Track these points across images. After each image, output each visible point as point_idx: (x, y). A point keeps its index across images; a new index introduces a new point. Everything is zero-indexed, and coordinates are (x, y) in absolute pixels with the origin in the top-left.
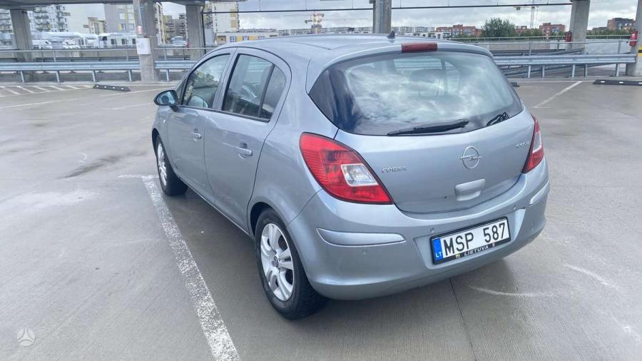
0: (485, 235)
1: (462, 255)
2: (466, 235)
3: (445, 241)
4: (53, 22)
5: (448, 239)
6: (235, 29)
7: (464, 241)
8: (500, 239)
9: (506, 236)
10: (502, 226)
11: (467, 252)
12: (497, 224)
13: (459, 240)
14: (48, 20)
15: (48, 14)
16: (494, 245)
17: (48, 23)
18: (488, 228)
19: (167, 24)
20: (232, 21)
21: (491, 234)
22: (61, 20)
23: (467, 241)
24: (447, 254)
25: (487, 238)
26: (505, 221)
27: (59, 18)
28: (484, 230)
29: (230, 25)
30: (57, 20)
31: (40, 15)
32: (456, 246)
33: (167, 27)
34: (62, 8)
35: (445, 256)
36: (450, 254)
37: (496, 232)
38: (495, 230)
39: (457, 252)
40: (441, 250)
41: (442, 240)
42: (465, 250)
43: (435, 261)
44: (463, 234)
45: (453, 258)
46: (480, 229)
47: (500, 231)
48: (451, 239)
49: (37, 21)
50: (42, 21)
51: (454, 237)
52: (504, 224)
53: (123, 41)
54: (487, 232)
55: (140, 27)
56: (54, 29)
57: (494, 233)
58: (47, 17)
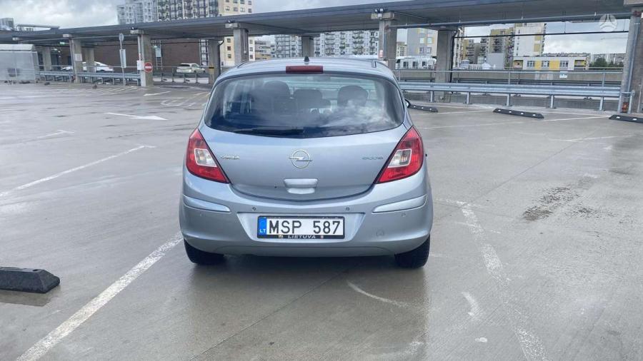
0: (315, 226)
1: (285, 237)
2: (294, 222)
3: (271, 222)
4: (366, 46)
5: (274, 221)
6: (537, 53)
7: (290, 226)
8: (331, 233)
9: (339, 232)
10: (336, 224)
11: (291, 236)
12: (331, 221)
13: (285, 224)
14: (363, 45)
15: (363, 40)
16: (322, 237)
17: (362, 47)
18: (319, 222)
19: (467, 48)
20: (535, 44)
21: (322, 227)
22: (374, 45)
23: (294, 227)
24: (270, 232)
25: (317, 230)
26: (341, 221)
27: (371, 42)
28: (315, 222)
29: (533, 48)
30: (369, 44)
31: (357, 40)
32: (280, 227)
33: (467, 51)
34: (375, 34)
35: (268, 233)
36: (273, 233)
37: (328, 227)
38: (327, 224)
39: (280, 233)
40: (265, 228)
41: (268, 220)
42: (290, 233)
43: (259, 236)
44: (290, 221)
45: (276, 237)
46: (311, 221)
47: (333, 227)
48: (278, 222)
49: (354, 45)
50: (358, 45)
51: (281, 221)
52: (339, 222)
53: (414, 63)
54: (316, 224)
55: (381, 51)
56: (366, 52)
57: (325, 227)
58: (362, 42)
